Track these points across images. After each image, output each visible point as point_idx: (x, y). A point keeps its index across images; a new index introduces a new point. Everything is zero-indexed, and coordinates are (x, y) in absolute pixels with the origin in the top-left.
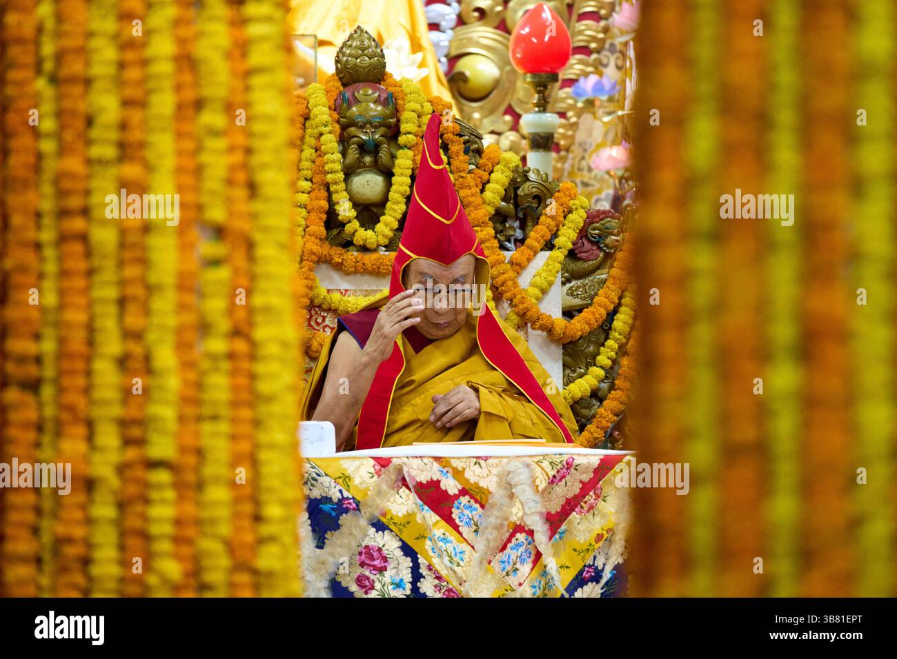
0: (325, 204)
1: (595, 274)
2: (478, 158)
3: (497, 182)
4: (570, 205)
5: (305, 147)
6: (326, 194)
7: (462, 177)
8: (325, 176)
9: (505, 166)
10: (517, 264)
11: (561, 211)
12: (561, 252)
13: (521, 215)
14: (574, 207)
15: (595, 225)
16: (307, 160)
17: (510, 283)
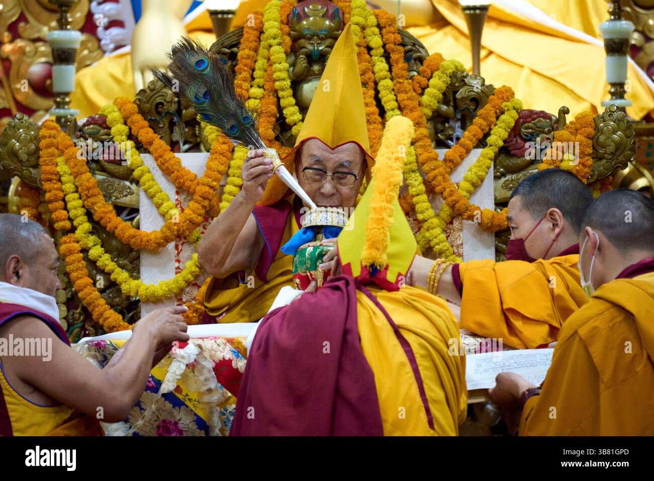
0: (273, 108)
1: (529, 169)
2: (419, 65)
3: (434, 87)
4: (502, 106)
5: (259, 58)
6: (275, 100)
7: (400, 83)
8: (274, 83)
9: (443, 73)
10: (451, 161)
11: (493, 112)
12: (492, 150)
13: (459, 116)
14: (506, 108)
15: (526, 125)
16: (260, 69)
17: (440, 178)
